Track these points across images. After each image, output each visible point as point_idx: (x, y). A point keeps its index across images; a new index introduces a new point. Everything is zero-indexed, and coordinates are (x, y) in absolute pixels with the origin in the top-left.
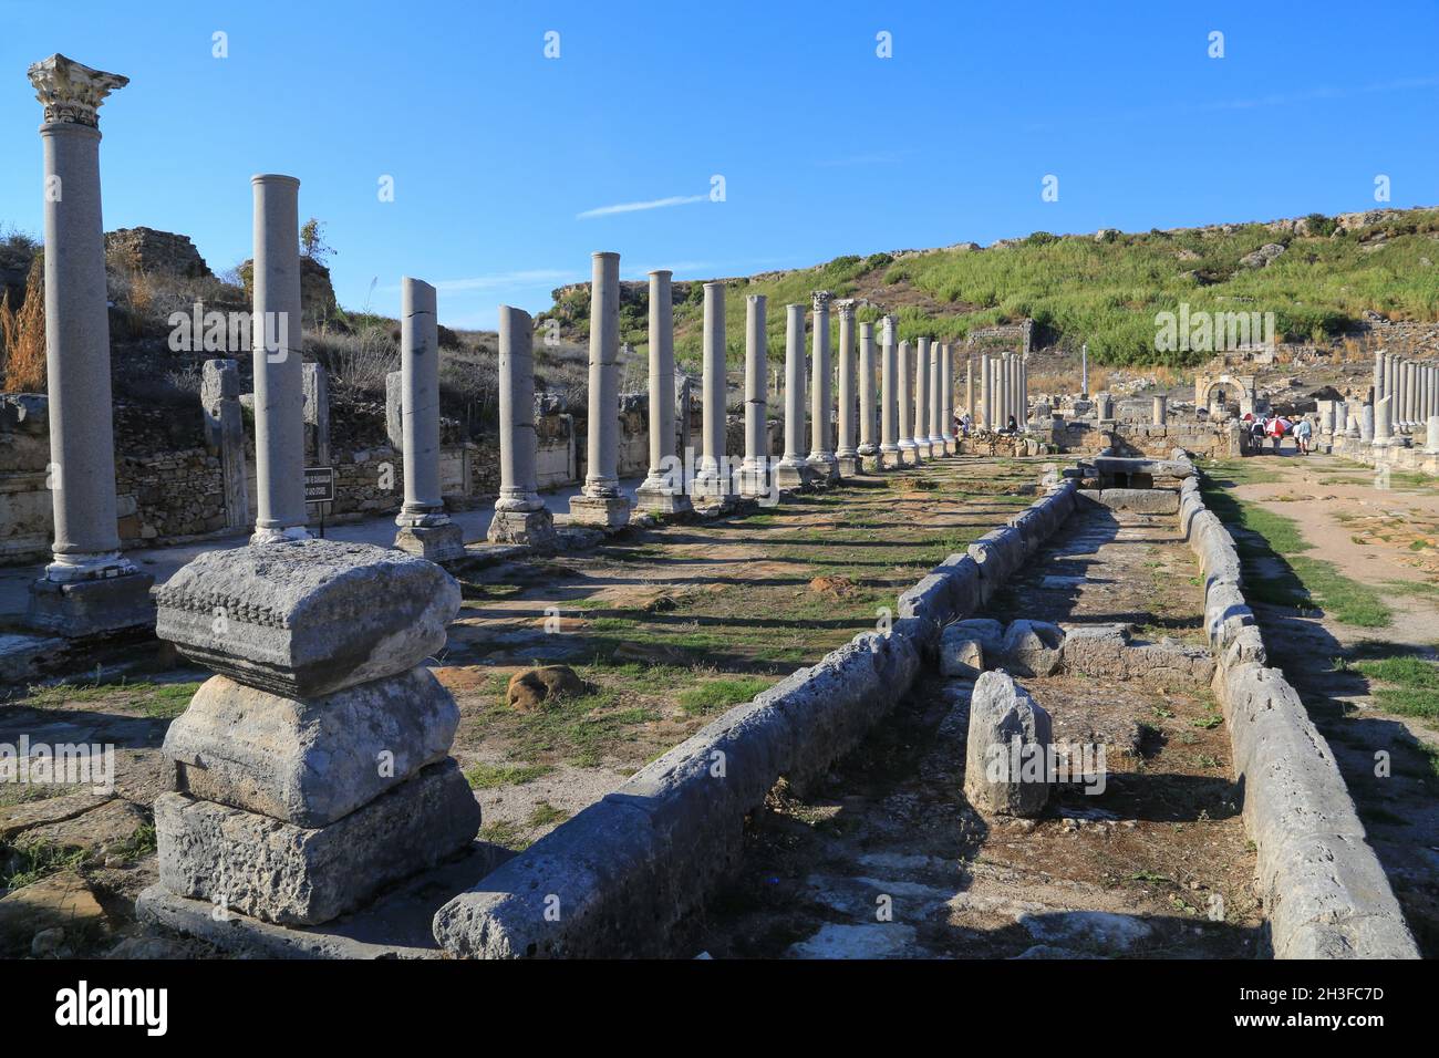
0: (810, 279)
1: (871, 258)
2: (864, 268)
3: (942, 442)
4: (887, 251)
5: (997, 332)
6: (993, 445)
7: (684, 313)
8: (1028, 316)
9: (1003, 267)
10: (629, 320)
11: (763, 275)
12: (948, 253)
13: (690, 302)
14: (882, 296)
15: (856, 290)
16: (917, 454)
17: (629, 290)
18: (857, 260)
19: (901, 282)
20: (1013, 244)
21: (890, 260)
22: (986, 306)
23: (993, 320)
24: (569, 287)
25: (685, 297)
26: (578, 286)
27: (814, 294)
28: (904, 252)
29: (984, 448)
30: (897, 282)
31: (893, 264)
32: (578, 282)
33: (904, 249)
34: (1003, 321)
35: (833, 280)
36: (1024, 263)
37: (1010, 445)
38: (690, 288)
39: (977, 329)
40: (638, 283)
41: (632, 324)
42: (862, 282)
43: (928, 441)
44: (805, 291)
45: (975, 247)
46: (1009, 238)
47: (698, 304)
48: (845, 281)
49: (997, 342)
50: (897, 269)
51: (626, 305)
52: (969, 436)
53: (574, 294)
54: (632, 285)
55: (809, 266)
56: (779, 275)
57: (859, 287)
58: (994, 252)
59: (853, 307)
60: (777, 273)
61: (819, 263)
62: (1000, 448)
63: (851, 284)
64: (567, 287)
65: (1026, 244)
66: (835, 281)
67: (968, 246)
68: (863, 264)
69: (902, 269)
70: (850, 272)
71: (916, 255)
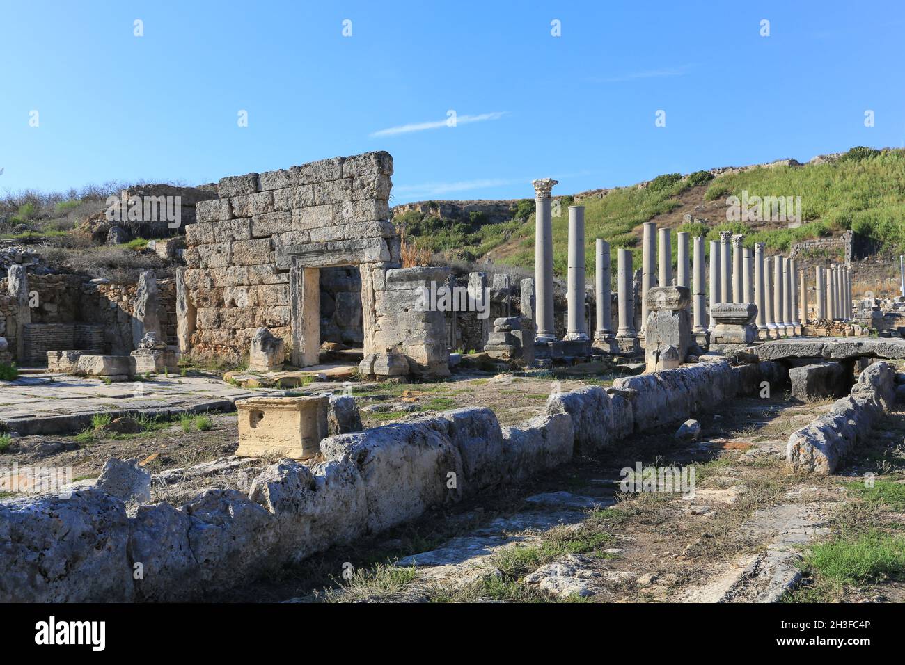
0: (633, 197)
1: (692, 176)
2: (685, 185)
3: (792, 327)
4: (707, 169)
5: (819, 243)
6: (829, 329)
7: (512, 230)
8: (849, 228)
9: (822, 182)
10: (460, 237)
11: (586, 193)
12: (767, 170)
13: (517, 219)
14: (704, 212)
15: (679, 206)
16: (777, 333)
17: (459, 209)
18: (678, 177)
19: (722, 197)
20: (832, 159)
21: (711, 177)
22: (807, 219)
23: (815, 233)
24: (403, 207)
25: (512, 215)
26: (411, 206)
27: (721, 233)
28: (724, 170)
29: (822, 331)
30: (718, 198)
31: (714, 181)
32: (410, 202)
33: (724, 166)
34: (824, 234)
35: (655, 196)
36: (843, 177)
37: (841, 329)
38: (516, 206)
39: (799, 241)
40: (468, 203)
41: (464, 240)
42: (684, 198)
43: (784, 325)
44: (629, 208)
45: (793, 163)
46: (827, 153)
47: (525, 221)
48: (668, 197)
49: (819, 253)
50: (717, 186)
51: (456, 223)
52: (811, 324)
53: (408, 212)
54: (462, 204)
55: (631, 185)
56: (601, 193)
57: (681, 203)
58: (812, 167)
59: (741, 239)
60: (600, 191)
61: (640, 181)
62: (834, 331)
63: (673, 201)
64: (401, 206)
65: (844, 159)
66: (657, 198)
67: (787, 163)
68: (684, 181)
69: (723, 186)
70: (673, 190)
71: (736, 172)
